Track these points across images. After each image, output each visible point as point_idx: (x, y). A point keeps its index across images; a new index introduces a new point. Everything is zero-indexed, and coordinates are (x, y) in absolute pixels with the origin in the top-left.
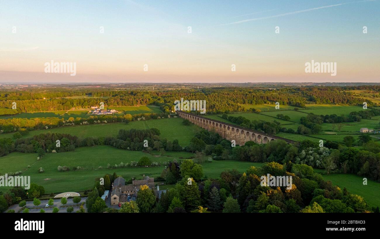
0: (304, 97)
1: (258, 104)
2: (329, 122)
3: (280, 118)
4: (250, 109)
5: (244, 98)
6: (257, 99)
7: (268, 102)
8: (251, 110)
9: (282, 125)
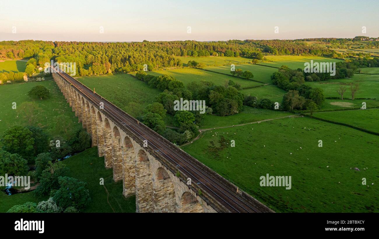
0: (257, 47)
1: (202, 55)
2: (312, 80)
3: (236, 75)
4: (189, 62)
5: (182, 48)
6: (200, 49)
7: (214, 53)
8: (190, 64)
9: (244, 89)
